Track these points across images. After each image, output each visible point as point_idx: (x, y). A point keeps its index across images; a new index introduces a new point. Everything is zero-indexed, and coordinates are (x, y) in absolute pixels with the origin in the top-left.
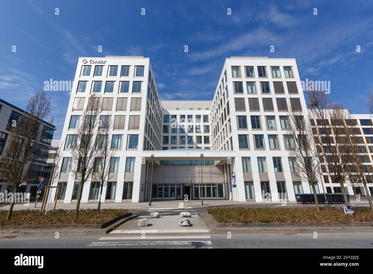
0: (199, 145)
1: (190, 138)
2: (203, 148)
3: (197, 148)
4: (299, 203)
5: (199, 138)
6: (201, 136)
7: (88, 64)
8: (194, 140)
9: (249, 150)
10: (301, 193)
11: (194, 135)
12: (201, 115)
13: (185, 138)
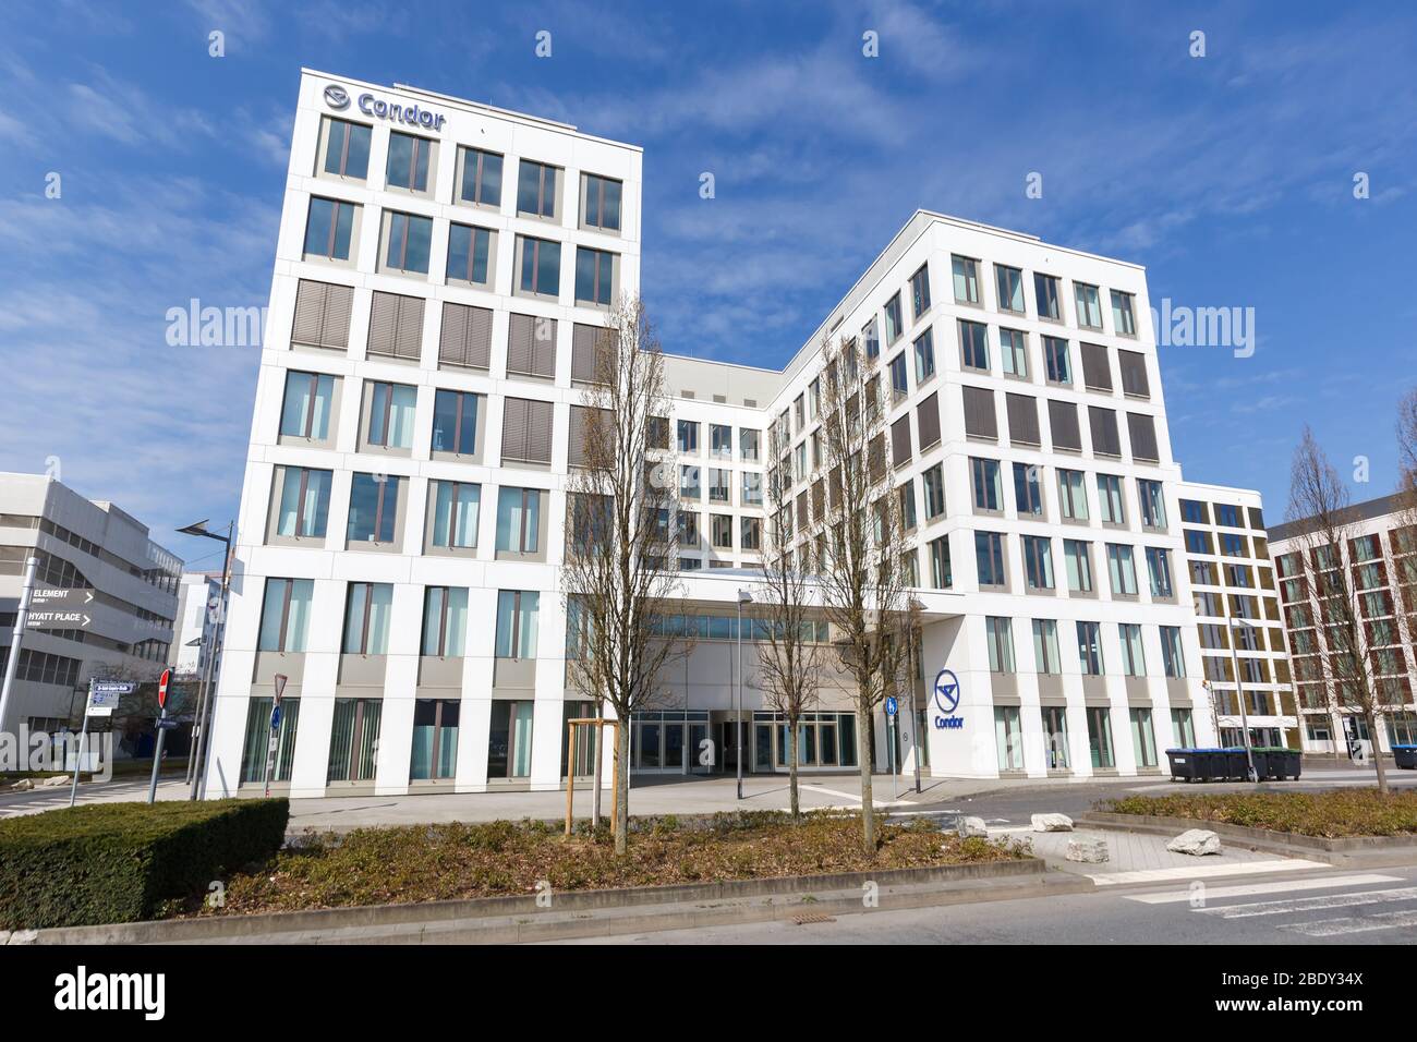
0: (722, 555)
1: (689, 521)
2: (737, 565)
3: (714, 564)
4: (1178, 778)
5: (722, 525)
6: (730, 517)
7: (353, 113)
8: (705, 529)
9: (1008, 591)
10: (1190, 747)
11: (705, 509)
12: (730, 427)
13: (667, 518)
